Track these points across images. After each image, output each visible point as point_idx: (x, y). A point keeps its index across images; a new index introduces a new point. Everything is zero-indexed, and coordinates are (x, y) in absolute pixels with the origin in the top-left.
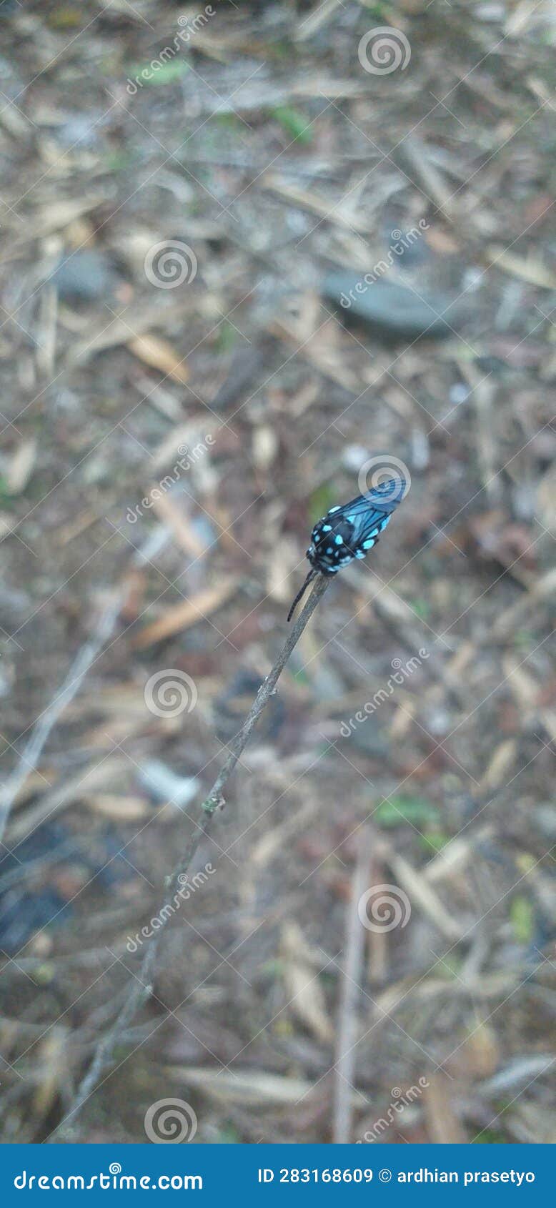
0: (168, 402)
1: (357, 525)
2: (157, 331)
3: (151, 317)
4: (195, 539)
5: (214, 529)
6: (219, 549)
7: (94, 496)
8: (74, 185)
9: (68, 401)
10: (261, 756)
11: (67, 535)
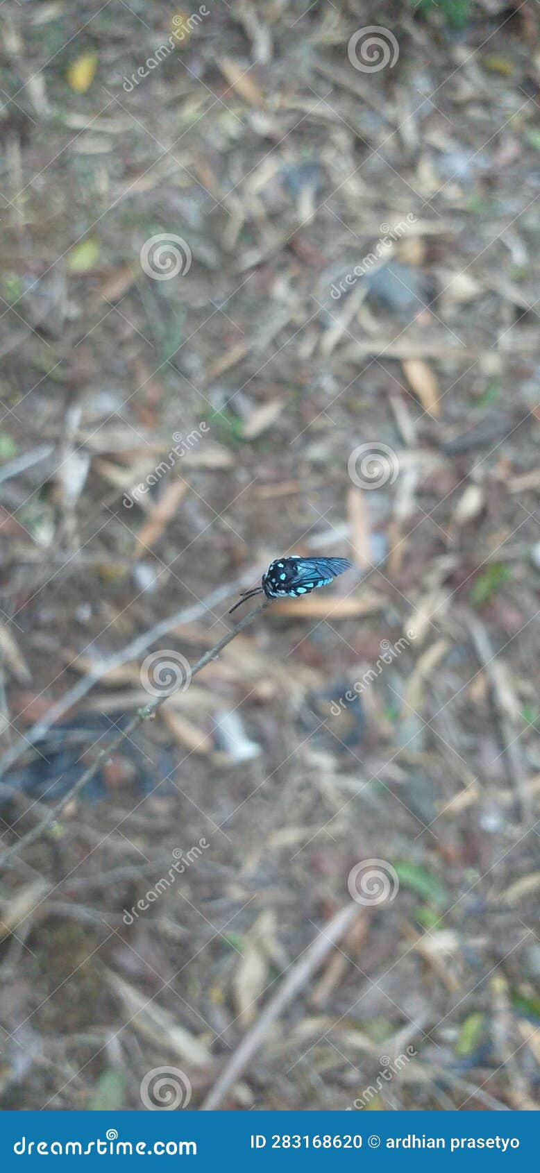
0: (408, 426)
1: (300, 574)
2: (432, 363)
3: (433, 349)
4: (366, 550)
5: (388, 549)
6: (384, 568)
7: (305, 471)
8: (430, 208)
9: (328, 384)
10: (324, 761)
11: (266, 492)
